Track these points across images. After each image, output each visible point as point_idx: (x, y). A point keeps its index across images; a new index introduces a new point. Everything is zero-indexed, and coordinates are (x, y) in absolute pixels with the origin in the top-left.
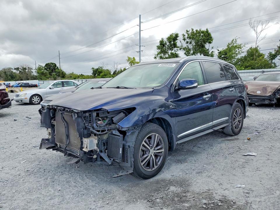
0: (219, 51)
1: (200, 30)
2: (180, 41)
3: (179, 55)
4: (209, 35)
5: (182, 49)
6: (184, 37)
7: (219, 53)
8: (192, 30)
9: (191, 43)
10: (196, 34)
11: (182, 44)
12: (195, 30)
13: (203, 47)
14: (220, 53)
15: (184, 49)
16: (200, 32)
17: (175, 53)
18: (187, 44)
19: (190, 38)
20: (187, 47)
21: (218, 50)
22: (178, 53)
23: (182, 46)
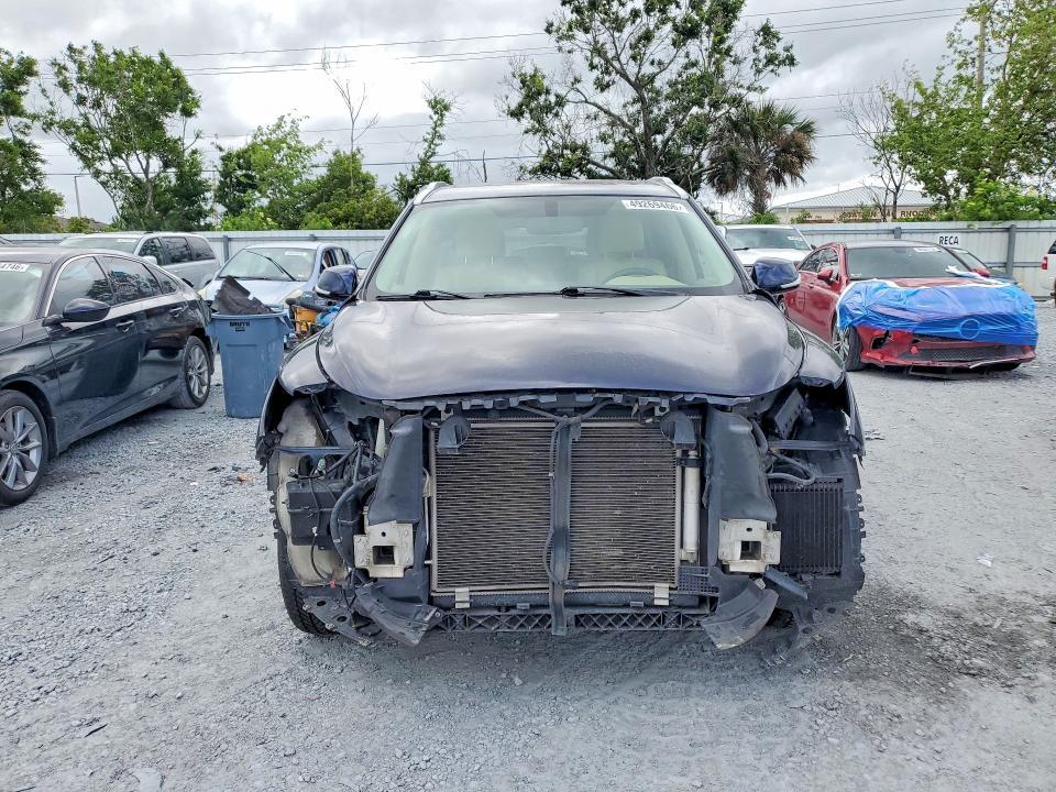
0: (224, 154)
1: (135, 54)
2: (43, 91)
3: (37, 150)
4: (178, 80)
5: (55, 128)
6: (59, 73)
7: (223, 159)
8: (97, 47)
9: (97, 104)
10: (117, 67)
11: (51, 103)
12: (107, 51)
13: (158, 126)
14: (226, 159)
15: (67, 127)
16: (133, 62)
17: (20, 143)
18: (82, 109)
19: (93, 83)
20: (80, 122)
21: (221, 149)
22: (36, 142)
23: (53, 113)
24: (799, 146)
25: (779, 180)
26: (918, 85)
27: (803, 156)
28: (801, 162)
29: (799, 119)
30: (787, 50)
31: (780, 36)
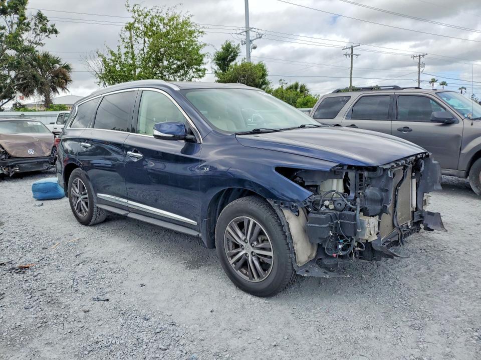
24: (64, 75)
25: (55, 90)
26: (112, 52)
27: (67, 80)
28: (66, 82)
29: (63, 62)
30: (52, 26)
31: (48, 19)
